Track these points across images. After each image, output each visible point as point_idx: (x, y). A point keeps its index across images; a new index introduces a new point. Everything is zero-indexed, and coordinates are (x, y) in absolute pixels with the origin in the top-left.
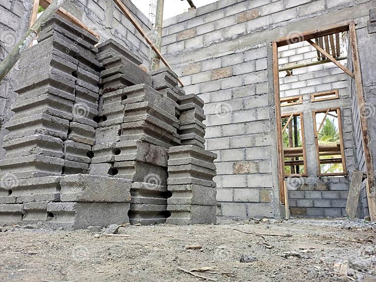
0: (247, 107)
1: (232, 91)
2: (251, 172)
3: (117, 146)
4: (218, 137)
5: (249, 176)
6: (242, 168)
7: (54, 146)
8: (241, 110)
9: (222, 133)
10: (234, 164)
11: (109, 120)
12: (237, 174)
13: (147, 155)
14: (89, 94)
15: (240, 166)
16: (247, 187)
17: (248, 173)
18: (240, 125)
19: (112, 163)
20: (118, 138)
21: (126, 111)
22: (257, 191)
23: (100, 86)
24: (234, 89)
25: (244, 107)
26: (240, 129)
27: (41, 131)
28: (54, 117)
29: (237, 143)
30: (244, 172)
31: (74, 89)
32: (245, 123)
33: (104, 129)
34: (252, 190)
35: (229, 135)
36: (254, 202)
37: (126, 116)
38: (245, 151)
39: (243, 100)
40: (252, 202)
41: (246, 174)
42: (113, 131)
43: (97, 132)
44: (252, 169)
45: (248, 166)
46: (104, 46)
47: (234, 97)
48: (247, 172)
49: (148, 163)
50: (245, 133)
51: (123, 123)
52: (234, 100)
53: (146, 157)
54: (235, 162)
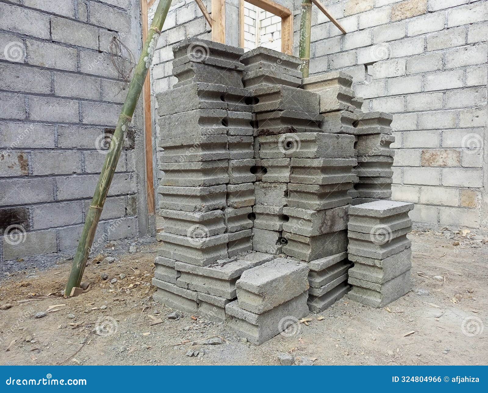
0: (449, 66)
1: (425, 39)
2: (450, 165)
3: (285, 212)
4: (399, 113)
5: (445, 170)
6: (435, 159)
7: (215, 221)
8: (439, 70)
9: (406, 106)
10: (423, 152)
11: (271, 175)
12: (427, 167)
13: (323, 226)
14: (243, 142)
15: (433, 155)
16: (441, 186)
17: (445, 166)
18: (435, 94)
19: (281, 232)
20: (284, 201)
21: (293, 168)
22: (456, 192)
23: (254, 124)
24: (430, 34)
25: (444, 65)
26: (435, 100)
27: (201, 209)
28: (211, 188)
29: (429, 121)
30: (438, 164)
31: (226, 143)
32: (445, 91)
33: (265, 185)
34: (448, 190)
35: (416, 110)
36: (451, 206)
37: (292, 173)
38: (441, 135)
39: (444, 55)
40: (447, 206)
41: (440, 166)
42: (278, 191)
43: (257, 187)
44: (451, 160)
45: (445, 155)
46: (251, 57)
47: (429, 49)
48: (442, 164)
49: (325, 234)
50: (444, 106)
51: (290, 182)
52: (428, 54)
53: (322, 229)
54: (424, 150)
